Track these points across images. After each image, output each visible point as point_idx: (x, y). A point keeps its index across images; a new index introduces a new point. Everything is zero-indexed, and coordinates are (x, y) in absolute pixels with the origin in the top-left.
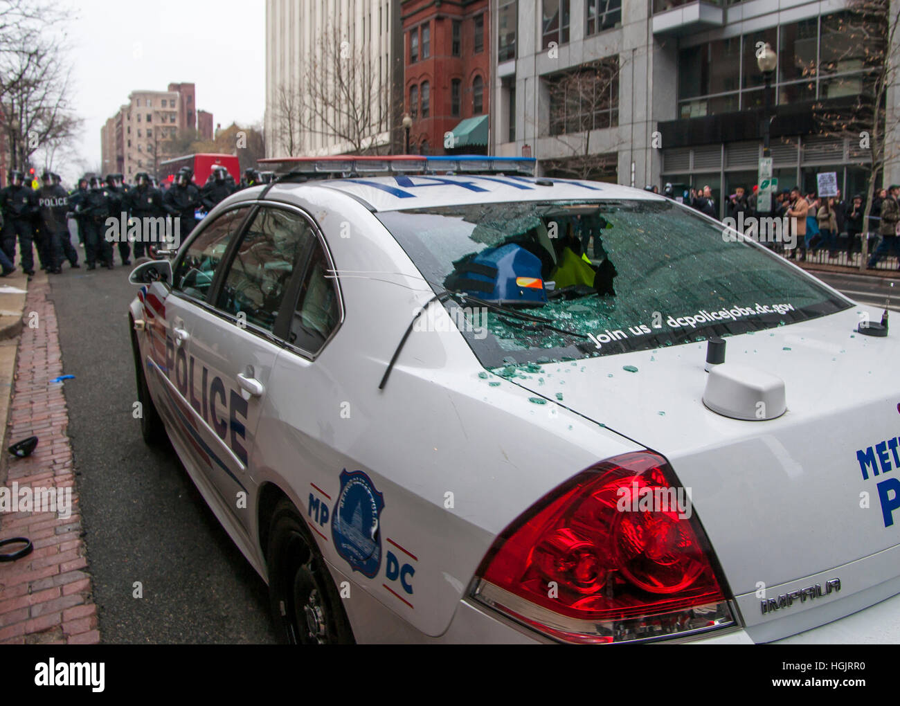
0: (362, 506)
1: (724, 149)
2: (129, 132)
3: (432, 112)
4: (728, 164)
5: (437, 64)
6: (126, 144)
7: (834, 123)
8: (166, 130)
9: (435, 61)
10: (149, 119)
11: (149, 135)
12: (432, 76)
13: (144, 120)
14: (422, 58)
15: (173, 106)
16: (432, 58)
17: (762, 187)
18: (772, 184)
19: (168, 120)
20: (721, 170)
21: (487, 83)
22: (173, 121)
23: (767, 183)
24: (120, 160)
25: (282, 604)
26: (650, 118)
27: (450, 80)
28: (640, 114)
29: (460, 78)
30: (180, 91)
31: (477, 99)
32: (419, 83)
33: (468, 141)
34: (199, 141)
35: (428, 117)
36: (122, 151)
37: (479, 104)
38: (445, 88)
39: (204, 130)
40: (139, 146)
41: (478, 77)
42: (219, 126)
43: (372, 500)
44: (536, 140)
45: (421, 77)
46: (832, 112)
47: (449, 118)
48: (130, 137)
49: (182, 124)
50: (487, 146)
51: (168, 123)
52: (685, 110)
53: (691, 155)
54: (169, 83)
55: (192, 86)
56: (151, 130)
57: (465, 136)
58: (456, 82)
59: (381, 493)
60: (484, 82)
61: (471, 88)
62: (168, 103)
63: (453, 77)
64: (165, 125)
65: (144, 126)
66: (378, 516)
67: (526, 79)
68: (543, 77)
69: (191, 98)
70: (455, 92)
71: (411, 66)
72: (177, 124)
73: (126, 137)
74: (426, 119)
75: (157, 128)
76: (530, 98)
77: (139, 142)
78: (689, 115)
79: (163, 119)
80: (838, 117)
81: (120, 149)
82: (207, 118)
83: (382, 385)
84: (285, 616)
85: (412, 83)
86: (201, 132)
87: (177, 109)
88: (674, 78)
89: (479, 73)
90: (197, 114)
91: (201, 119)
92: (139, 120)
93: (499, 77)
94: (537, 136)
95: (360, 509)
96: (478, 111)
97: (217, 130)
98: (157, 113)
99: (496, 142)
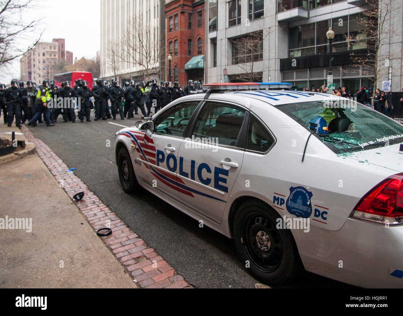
0: (301, 197)
1: (309, 71)
2: (34, 60)
3: (179, 53)
4: (311, 77)
5: (182, 32)
6: (33, 66)
7: (359, 61)
8: (52, 60)
9: (181, 31)
10: (44, 55)
11: (44, 62)
12: (179, 37)
13: (41, 55)
14: (175, 30)
15: (55, 49)
16: (179, 30)
17: (329, 88)
18: (333, 86)
19: (53, 55)
20: (308, 80)
21: (204, 41)
22: (55, 56)
23: (331, 86)
24: (30, 73)
25: (242, 239)
26: (277, 57)
27: (187, 40)
28: (273, 56)
29: (192, 38)
30: (58, 42)
31: (199, 48)
32: (173, 40)
33: (196, 66)
34: (67, 65)
35: (177, 55)
36: (31, 69)
37: (200, 50)
38: (185, 43)
39: (69, 60)
40: (39, 67)
41: (200, 38)
42: (76, 58)
43: (307, 194)
44: (226, 66)
45: (174, 38)
46: (358, 56)
47: (187, 56)
48: (35, 63)
49: (59, 57)
50: (204, 68)
51: (53, 57)
52: (292, 54)
53: (294, 73)
54: (53, 39)
55: (64, 40)
56: (45, 60)
57: (194, 64)
58: (190, 40)
59: (311, 192)
60: (202, 40)
61: (197, 43)
62: (53, 48)
63: (188, 38)
64: (51, 57)
65: (42, 58)
66: (310, 199)
67: (221, 40)
68: (229, 39)
69: (63, 45)
70: (189, 45)
71: (170, 33)
72: (57, 57)
73: (32, 63)
74: (177, 57)
75: (48, 59)
76: (223, 48)
77: (39, 66)
78: (293, 56)
79: (50, 55)
80: (361, 59)
81: (30, 68)
82: (70, 54)
83: (303, 160)
84: (243, 243)
85: (170, 41)
86: (68, 61)
87: (57, 50)
88: (287, 40)
89: (200, 36)
90: (66, 53)
91: (67, 55)
92: (39, 55)
93: (209, 39)
94: (226, 64)
95: (301, 198)
96: (200, 53)
97: (75, 60)
98: (48, 52)
99: (208, 67)
